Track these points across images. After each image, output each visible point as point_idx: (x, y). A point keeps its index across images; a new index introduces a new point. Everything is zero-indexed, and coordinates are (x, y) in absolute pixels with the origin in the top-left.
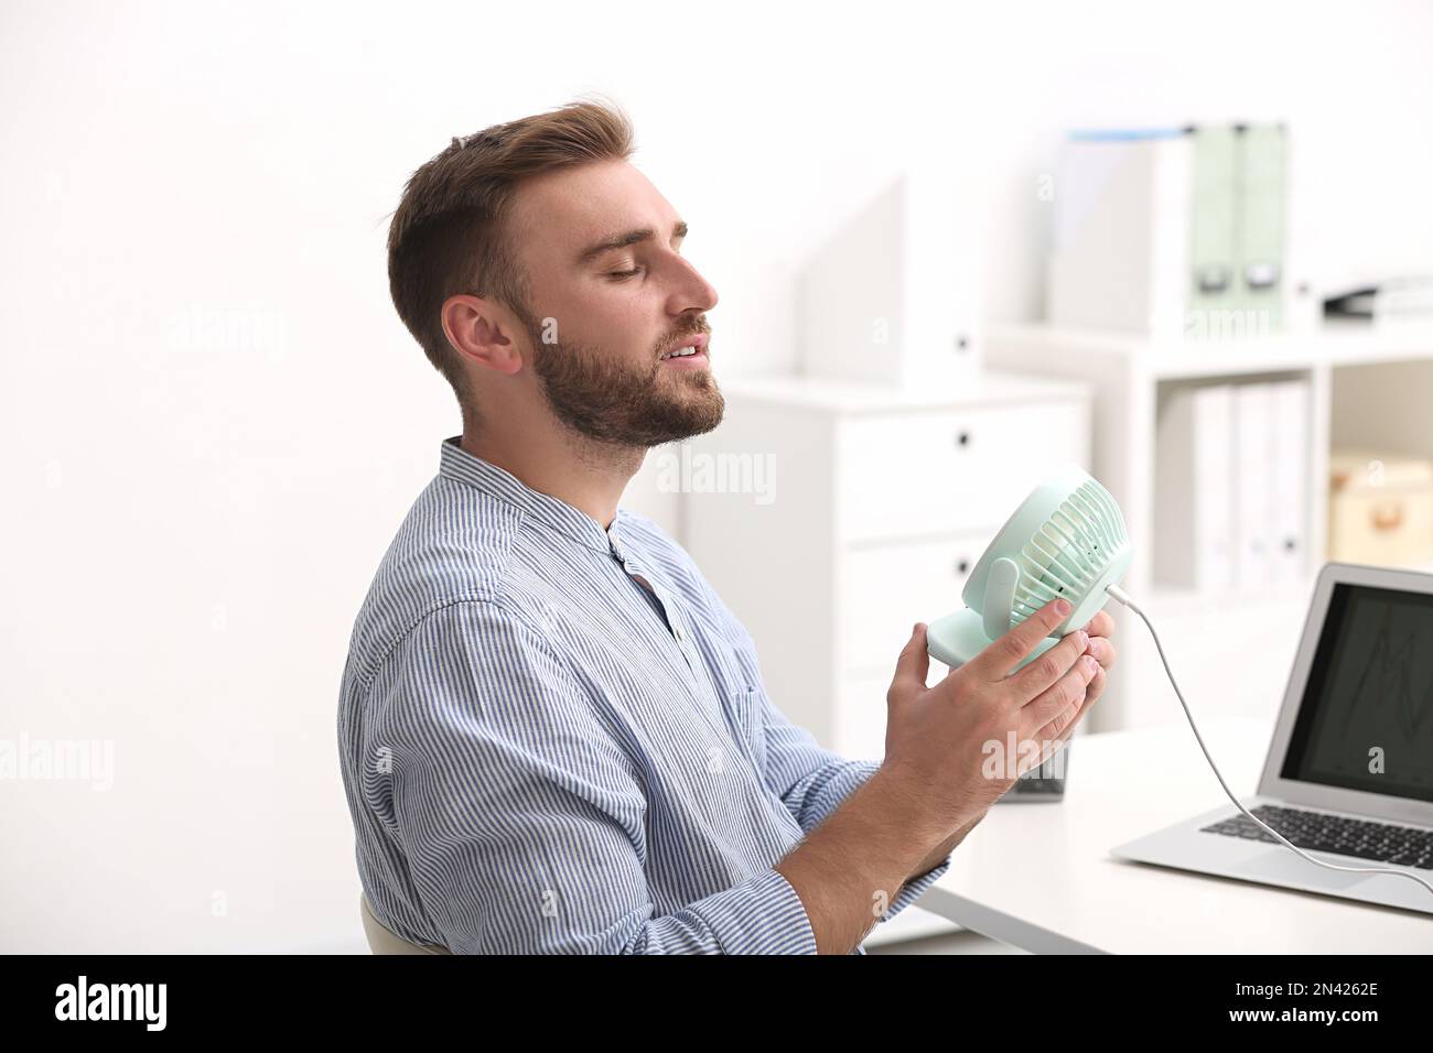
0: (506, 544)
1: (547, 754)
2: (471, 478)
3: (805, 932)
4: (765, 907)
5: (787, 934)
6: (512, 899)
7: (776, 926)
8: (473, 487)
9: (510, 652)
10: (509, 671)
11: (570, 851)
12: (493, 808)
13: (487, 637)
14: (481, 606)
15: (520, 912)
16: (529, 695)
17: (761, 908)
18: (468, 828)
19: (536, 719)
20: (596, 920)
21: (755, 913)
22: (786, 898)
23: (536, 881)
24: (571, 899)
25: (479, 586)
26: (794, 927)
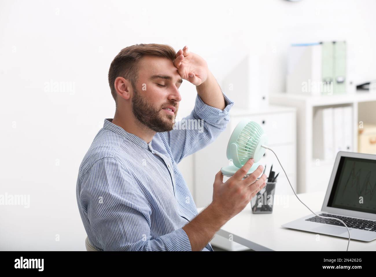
0: (119, 145)
1: (124, 197)
2: (112, 129)
3: (188, 245)
4: (178, 238)
5: (184, 245)
6: (113, 234)
7: (181, 243)
8: (112, 131)
9: (116, 171)
10: (116, 175)
11: (129, 222)
12: (109, 211)
13: (111, 167)
14: (110, 159)
15: (115, 237)
16: (120, 181)
17: (177, 238)
18: (103, 216)
19: (122, 188)
20: (134, 240)
21: (176, 239)
22: (184, 236)
23: (119, 229)
24: (128, 234)
25: (110, 154)
26: (185, 243)
